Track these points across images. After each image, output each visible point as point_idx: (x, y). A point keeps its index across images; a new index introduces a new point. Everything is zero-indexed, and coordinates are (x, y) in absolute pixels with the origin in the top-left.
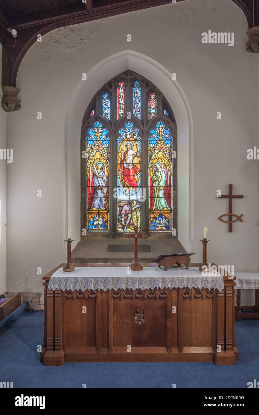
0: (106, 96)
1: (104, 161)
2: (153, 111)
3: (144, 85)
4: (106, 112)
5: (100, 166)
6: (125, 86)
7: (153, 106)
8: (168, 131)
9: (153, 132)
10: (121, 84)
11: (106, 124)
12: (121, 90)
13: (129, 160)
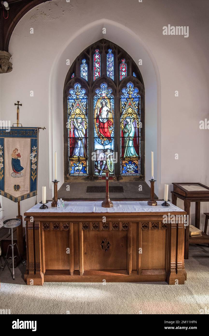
0: (84, 61)
1: (83, 116)
2: (124, 74)
3: (116, 51)
4: (84, 74)
5: (80, 121)
6: (100, 53)
7: (124, 70)
8: (137, 91)
9: (124, 91)
10: (97, 51)
11: (84, 85)
12: (97, 57)
13: (104, 115)
